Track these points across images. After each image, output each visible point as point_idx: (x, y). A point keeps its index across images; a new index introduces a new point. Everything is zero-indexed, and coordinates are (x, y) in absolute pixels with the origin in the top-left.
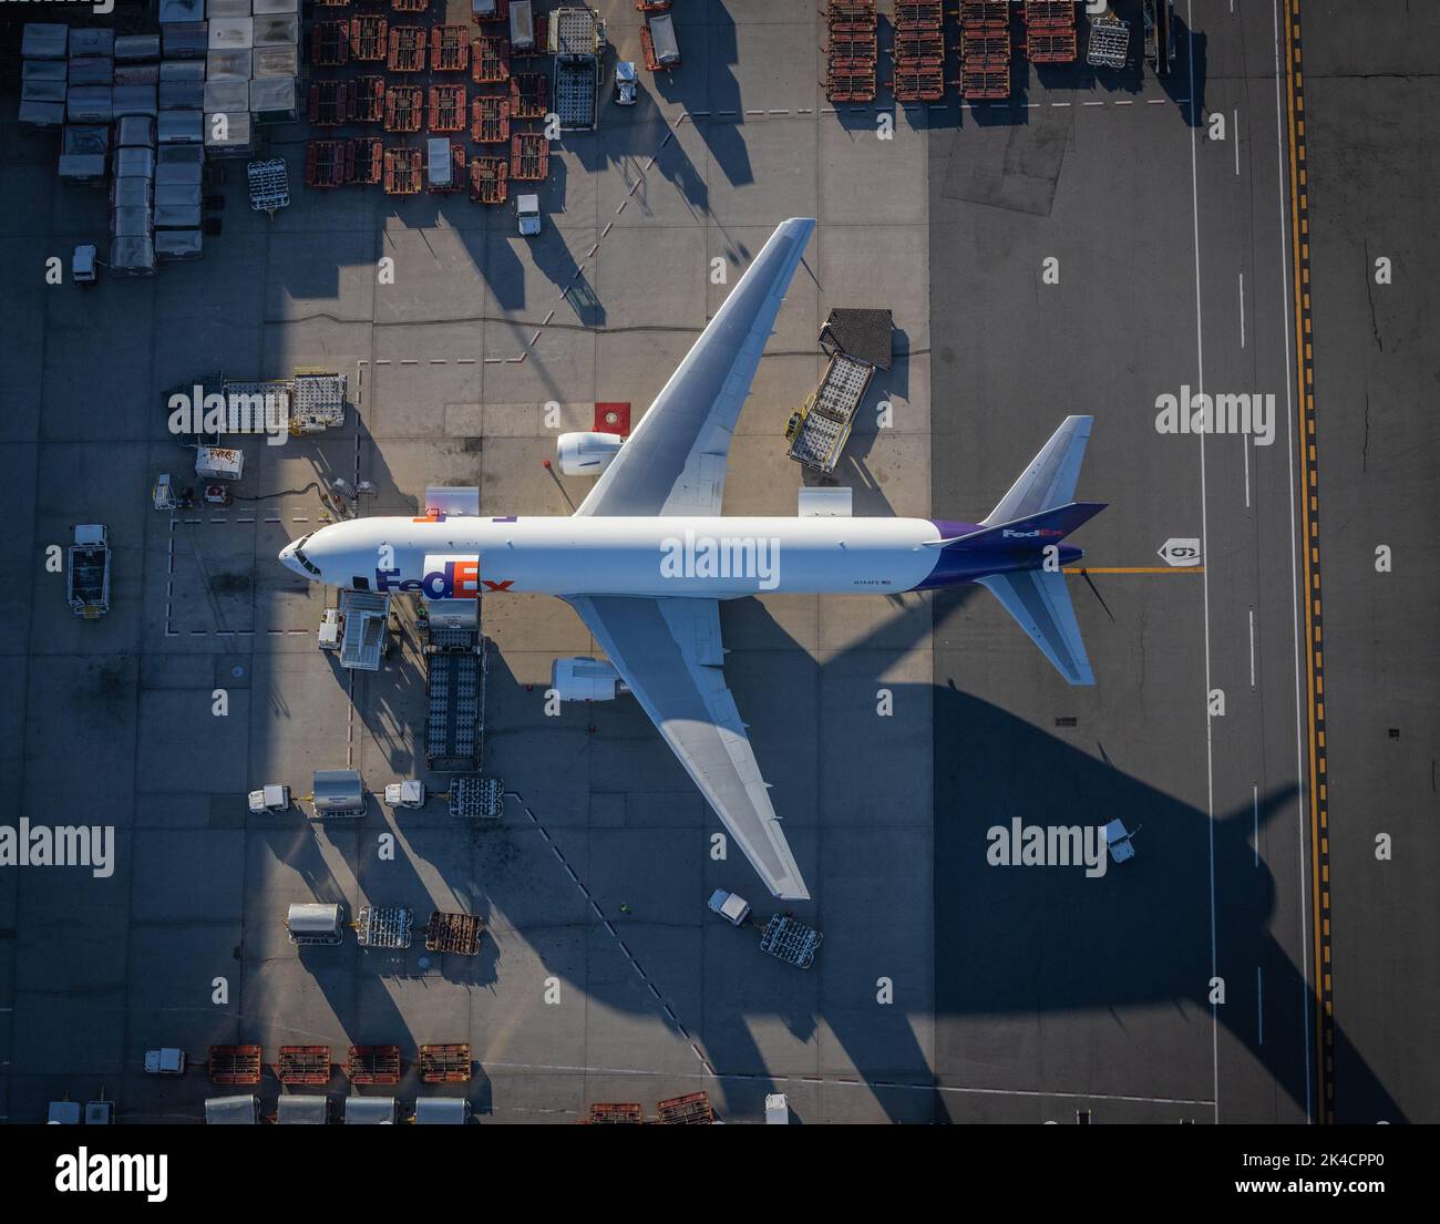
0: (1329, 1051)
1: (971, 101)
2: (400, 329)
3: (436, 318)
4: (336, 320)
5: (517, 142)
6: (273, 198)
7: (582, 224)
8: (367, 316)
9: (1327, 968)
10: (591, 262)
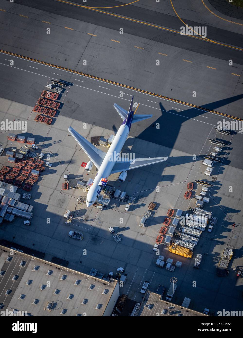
0: (204, 108)
1: (58, 109)
2: (58, 186)
3: (58, 182)
4: (52, 194)
5: (36, 163)
6: (29, 196)
7: (53, 160)
8: (53, 190)
9: (193, 105)
10: (59, 160)
